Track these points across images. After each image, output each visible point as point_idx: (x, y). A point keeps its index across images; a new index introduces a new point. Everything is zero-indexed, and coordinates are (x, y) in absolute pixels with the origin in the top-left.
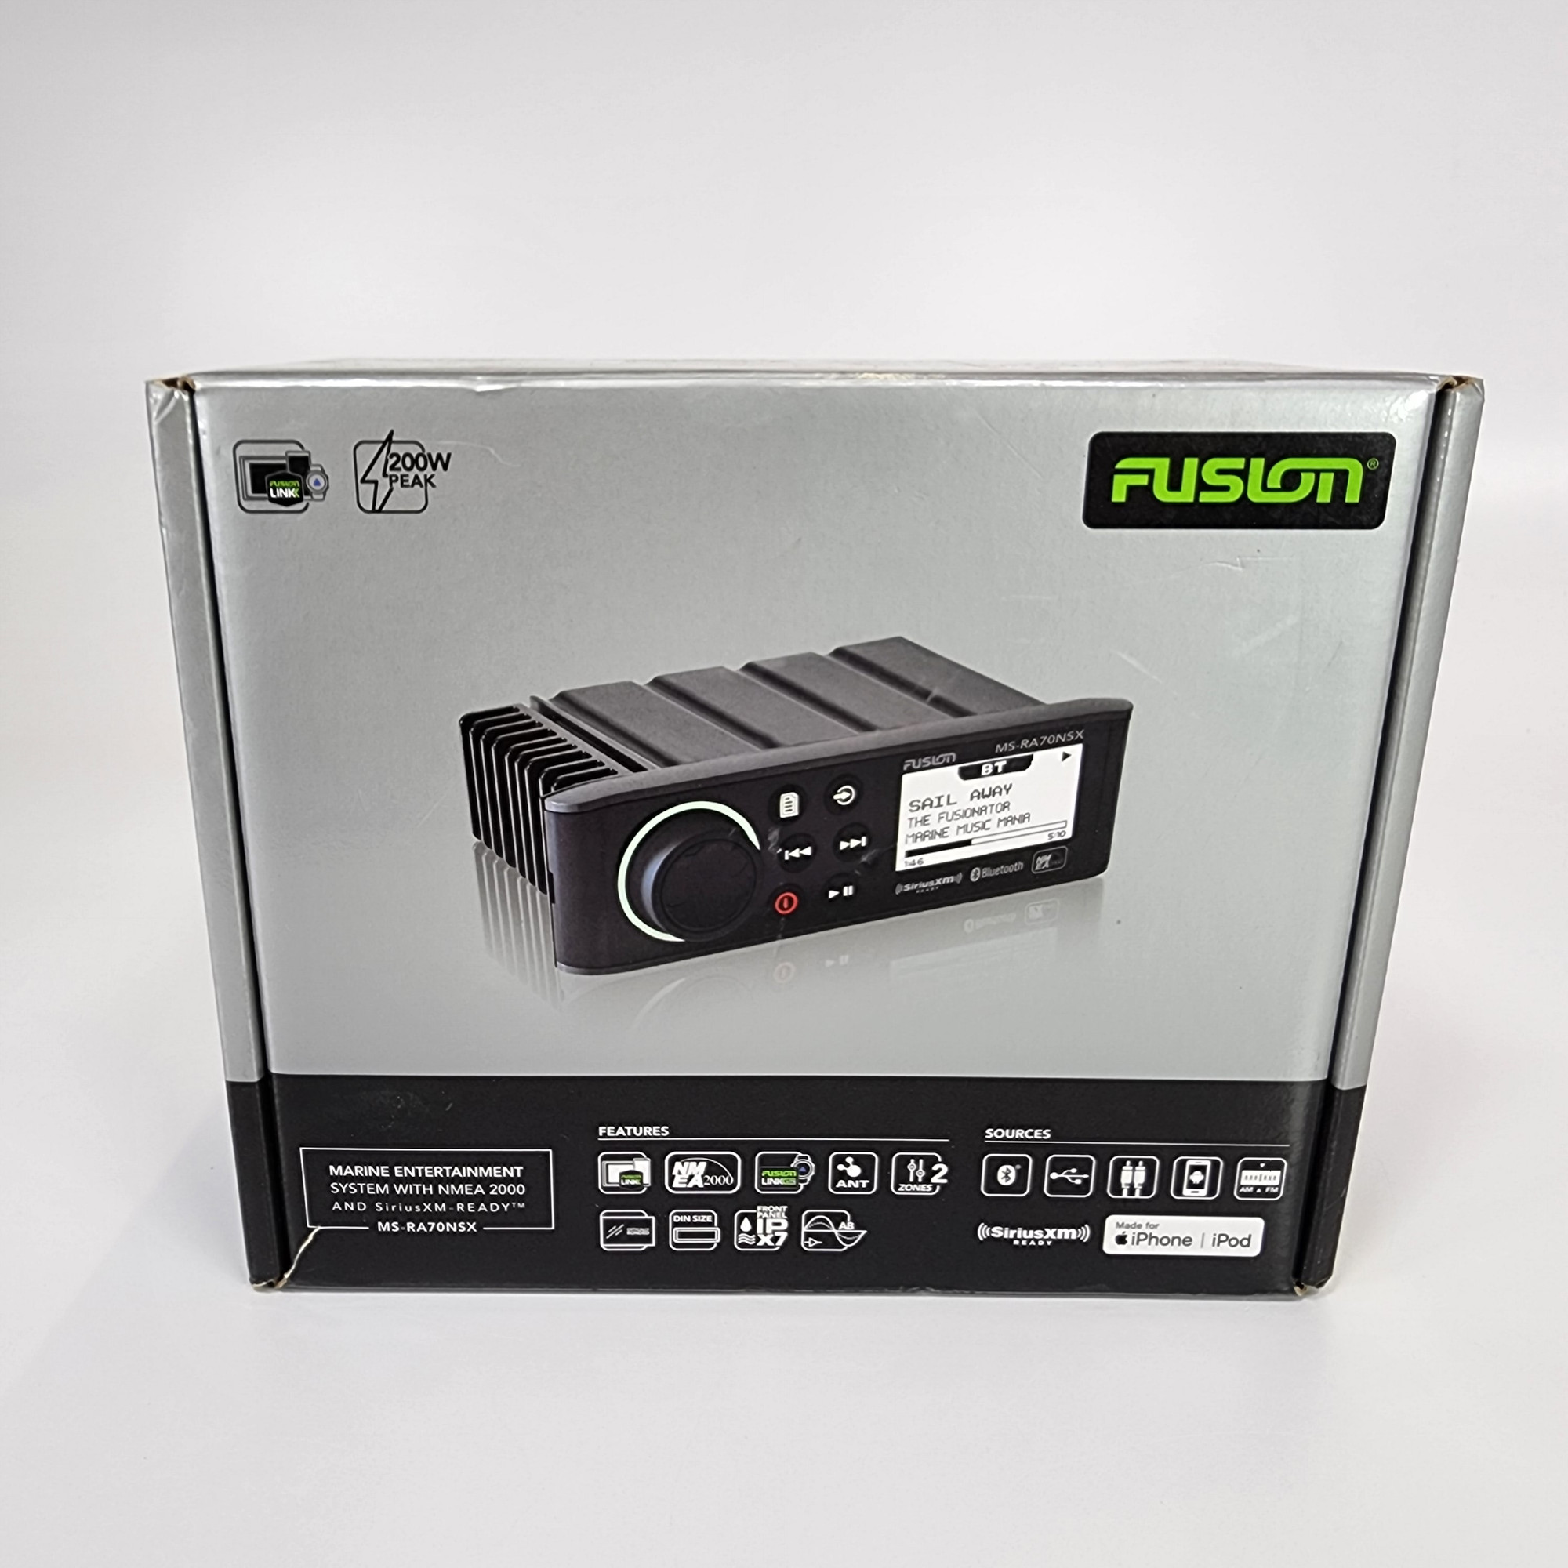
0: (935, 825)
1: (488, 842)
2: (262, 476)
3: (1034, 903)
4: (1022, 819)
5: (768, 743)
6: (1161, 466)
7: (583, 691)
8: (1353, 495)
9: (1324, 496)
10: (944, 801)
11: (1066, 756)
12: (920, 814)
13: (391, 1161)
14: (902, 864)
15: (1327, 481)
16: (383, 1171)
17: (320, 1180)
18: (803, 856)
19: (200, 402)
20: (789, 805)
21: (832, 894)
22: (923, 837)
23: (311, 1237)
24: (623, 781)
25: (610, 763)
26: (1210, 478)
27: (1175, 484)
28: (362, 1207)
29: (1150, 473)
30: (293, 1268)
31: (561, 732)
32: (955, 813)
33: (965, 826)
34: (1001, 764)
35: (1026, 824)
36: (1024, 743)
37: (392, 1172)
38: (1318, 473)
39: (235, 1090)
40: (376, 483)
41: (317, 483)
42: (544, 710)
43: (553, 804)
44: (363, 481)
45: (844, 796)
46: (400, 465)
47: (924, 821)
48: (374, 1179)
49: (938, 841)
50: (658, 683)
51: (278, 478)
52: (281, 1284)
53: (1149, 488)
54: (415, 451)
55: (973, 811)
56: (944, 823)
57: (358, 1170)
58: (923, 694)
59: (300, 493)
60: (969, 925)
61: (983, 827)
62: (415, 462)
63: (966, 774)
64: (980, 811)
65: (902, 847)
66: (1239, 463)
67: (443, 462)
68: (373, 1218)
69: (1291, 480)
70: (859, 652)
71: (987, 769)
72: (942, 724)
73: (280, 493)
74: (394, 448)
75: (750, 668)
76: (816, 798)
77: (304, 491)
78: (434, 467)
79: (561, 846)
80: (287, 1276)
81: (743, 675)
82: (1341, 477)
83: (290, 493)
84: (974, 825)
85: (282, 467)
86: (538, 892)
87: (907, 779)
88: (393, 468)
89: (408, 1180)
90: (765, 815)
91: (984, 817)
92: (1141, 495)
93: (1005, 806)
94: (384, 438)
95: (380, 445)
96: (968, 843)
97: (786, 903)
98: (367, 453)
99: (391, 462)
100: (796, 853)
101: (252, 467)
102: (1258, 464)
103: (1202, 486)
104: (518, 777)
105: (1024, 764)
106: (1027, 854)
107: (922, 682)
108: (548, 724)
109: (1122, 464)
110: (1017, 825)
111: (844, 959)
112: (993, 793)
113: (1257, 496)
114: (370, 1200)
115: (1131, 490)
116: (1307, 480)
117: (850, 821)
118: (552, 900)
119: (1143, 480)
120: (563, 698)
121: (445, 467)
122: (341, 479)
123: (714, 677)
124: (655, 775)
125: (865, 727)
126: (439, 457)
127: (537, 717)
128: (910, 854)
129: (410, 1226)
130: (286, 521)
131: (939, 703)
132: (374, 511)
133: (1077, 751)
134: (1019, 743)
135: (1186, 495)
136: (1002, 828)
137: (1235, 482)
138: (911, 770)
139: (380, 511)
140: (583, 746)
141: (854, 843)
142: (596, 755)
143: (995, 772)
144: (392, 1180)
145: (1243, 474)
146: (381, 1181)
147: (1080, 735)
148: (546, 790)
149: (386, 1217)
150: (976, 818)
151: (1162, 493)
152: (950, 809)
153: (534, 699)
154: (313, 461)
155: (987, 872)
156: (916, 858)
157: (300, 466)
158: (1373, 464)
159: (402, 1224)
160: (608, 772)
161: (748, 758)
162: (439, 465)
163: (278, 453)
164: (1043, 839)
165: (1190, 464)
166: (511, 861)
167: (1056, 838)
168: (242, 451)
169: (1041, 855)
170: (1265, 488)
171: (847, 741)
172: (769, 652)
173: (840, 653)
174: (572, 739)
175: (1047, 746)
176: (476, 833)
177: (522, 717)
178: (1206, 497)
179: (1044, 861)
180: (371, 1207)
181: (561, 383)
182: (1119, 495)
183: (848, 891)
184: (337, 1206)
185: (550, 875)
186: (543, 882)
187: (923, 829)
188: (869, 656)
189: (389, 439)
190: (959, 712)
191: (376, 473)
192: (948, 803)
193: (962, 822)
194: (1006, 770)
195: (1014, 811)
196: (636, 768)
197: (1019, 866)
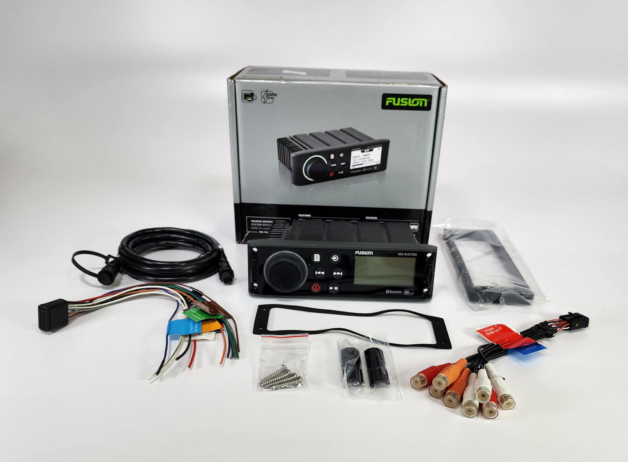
0: (357, 161)
1: (281, 161)
2: (246, 96)
3: (374, 175)
4: (372, 160)
5: (329, 145)
6: (394, 99)
7: (298, 135)
8: (426, 105)
9: (421, 105)
10: (358, 157)
11: (379, 149)
12: (354, 159)
13: (262, 219)
14: (351, 168)
15: (421, 103)
16: (260, 221)
17: (250, 223)
18: (334, 166)
19: (236, 84)
20: (332, 157)
21: (340, 173)
22: (355, 163)
23: (247, 234)
24: (304, 151)
25: (302, 148)
26: (402, 101)
27: (396, 102)
28: (257, 228)
29: (392, 100)
30: (244, 239)
31: (294, 142)
32: (360, 159)
33: (362, 161)
34: (368, 150)
35: (372, 161)
36: (372, 147)
37: (262, 222)
38: (420, 101)
39: (236, 205)
40: (265, 98)
41: (255, 98)
42: (291, 138)
43: (292, 155)
44: (263, 98)
45: (341, 155)
46: (269, 95)
47: (355, 160)
48: (259, 223)
49: (357, 164)
50: (311, 134)
51: (248, 97)
52: (242, 243)
53: (392, 103)
54: (271, 93)
55: (363, 159)
56: (358, 161)
57: (257, 221)
58: (355, 137)
59: (252, 99)
60: (363, 179)
61: (365, 161)
62: (271, 95)
63: (363, 152)
64: (365, 158)
65: (351, 165)
66: (407, 99)
67: (276, 95)
68: (258, 230)
69: (415, 102)
70: (345, 130)
71: (366, 151)
72: (358, 143)
73: (249, 99)
74: (268, 92)
75: (326, 132)
76: (337, 156)
77: (253, 99)
78: (274, 96)
79: (293, 162)
80: (243, 241)
81: (325, 133)
82: (424, 102)
83: (250, 99)
84: (364, 161)
85: (249, 95)
86: (289, 171)
87: (352, 152)
88: (268, 96)
89: (265, 223)
90: (328, 158)
91: (365, 160)
92: (391, 104)
93: (369, 158)
94: (266, 90)
95: (265, 92)
96: (362, 164)
97: (332, 174)
98: (263, 93)
99: (267, 95)
100: (333, 165)
101: (244, 95)
102: (410, 99)
103: (401, 103)
104: (286, 150)
105: (372, 150)
106: (373, 166)
107: (355, 135)
108: (292, 141)
109: (388, 99)
110: (371, 161)
111: (341, 185)
112: (367, 155)
113: (410, 105)
114: (258, 227)
115: (389, 103)
116: (418, 102)
117: (342, 160)
118: (292, 172)
119: (391, 102)
120: (295, 136)
121: (276, 96)
122: (259, 97)
123: (320, 133)
124: (310, 150)
125: (345, 143)
126: (275, 94)
127: (290, 139)
128: (353, 166)
129: (265, 232)
130: (250, 104)
131: (358, 139)
132: (264, 103)
133: (381, 148)
134: (371, 146)
135: (398, 104)
136: (368, 162)
137: (406, 102)
138: (353, 151)
139: (265, 103)
140: (298, 145)
141: (343, 164)
142: (300, 146)
143: (367, 151)
144: (262, 223)
145: (408, 101)
146: (260, 223)
147: (381, 145)
148: (291, 152)
149: (261, 230)
150: (364, 160)
151: (394, 104)
152: (359, 158)
153: (290, 136)
154: (255, 94)
155: (366, 170)
156: (354, 167)
157: (252, 95)
158: (429, 100)
159: (264, 231)
160: (302, 150)
161: (325, 148)
162: (275, 96)
163: (248, 92)
164: (375, 164)
165: (399, 99)
166: (285, 165)
167: (378, 164)
168: (243, 92)
169: (375, 166)
170: (411, 103)
171: (342, 145)
172: (329, 129)
173: (341, 130)
174: (296, 143)
175: (376, 147)
176: (279, 160)
177: (287, 139)
178: (401, 105)
179: (375, 168)
180: (258, 228)
181: (295, 82)
182: (387, 104)
183: (342, 172)
184: (252, 228)
185: (292, 168)
186: (290, 169)
187: (355, 161)
188: (346, 131)
189: (267, 91)
190: (361, 141)
191: (265, 96)
192: (359, 157)
193: (362, 160)
194: (369, 151)
195: (370, 159)
196: (306, 149)
197: (371, 168)
